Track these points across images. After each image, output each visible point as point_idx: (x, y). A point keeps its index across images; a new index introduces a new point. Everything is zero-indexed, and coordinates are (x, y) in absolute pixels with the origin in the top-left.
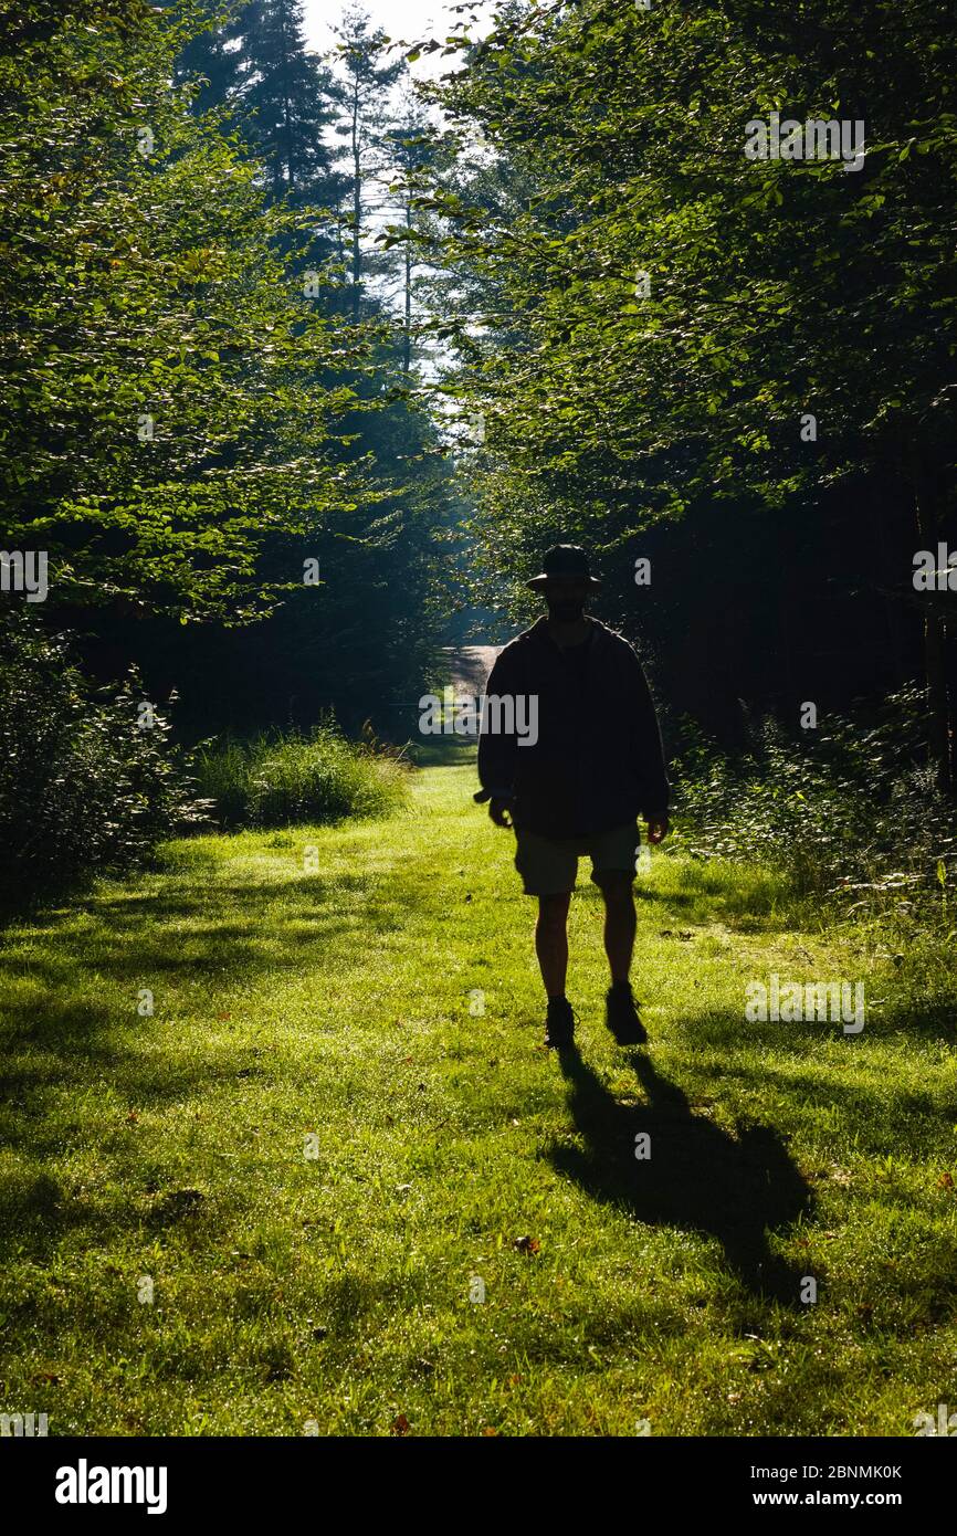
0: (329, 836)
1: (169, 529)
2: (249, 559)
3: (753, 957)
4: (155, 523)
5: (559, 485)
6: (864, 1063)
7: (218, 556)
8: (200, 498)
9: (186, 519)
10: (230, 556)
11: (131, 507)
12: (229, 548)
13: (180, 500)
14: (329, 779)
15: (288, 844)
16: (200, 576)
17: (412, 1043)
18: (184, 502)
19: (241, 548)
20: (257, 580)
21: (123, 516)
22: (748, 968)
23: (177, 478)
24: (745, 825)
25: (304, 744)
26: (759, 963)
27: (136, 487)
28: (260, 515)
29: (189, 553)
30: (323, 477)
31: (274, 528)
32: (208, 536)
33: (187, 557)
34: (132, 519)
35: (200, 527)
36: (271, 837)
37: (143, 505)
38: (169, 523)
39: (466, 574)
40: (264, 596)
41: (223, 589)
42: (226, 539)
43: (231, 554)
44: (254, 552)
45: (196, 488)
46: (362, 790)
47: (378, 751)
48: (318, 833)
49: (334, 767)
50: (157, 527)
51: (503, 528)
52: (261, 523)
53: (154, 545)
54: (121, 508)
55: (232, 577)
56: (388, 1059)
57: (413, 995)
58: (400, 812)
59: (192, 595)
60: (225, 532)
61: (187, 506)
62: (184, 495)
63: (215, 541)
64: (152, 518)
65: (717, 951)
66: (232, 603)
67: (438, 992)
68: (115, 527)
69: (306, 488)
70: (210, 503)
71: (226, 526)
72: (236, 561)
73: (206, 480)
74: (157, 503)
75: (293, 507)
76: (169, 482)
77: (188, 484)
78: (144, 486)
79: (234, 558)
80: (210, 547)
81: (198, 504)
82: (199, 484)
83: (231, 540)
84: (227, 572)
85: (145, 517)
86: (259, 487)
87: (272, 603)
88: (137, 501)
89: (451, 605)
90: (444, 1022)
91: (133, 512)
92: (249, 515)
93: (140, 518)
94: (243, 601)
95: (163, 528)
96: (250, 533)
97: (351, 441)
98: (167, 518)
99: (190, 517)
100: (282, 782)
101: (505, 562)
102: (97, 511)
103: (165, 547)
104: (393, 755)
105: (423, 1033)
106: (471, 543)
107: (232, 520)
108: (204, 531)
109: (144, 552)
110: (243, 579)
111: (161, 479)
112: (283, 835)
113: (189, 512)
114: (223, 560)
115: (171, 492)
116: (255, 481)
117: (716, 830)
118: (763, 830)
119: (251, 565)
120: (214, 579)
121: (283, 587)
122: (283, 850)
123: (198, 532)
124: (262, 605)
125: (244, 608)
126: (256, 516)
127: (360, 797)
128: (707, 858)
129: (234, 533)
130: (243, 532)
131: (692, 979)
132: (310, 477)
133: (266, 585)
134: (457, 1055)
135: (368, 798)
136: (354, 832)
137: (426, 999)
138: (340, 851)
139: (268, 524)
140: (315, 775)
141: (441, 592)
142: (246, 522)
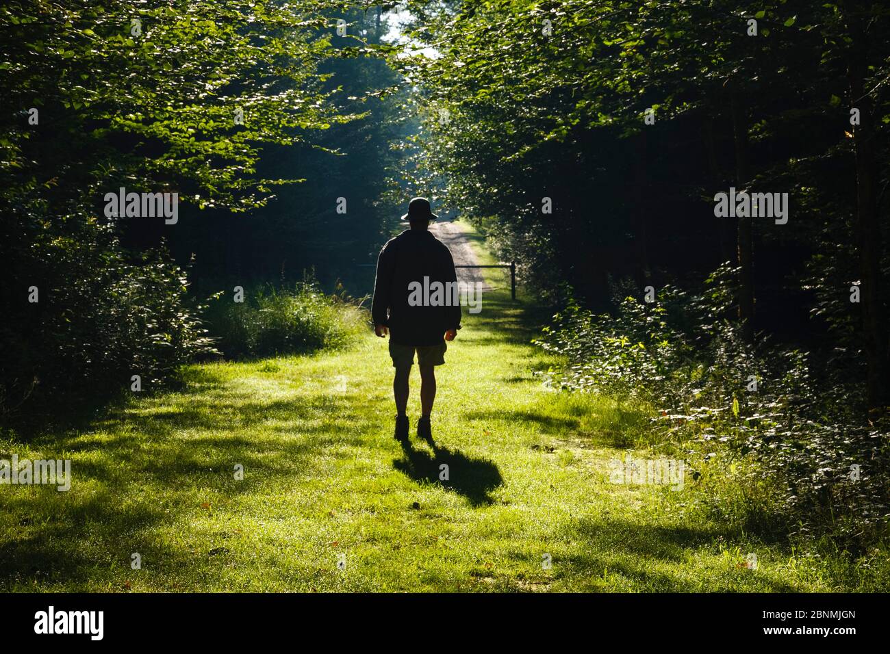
0: (305, 364)
1: (193, 139)
2: (251, 161)
3: (597, 467)
4: (183, 135)
5: (481, 111)
6: (664, 553)
7: (228, 159)
8: (215, 118)
9: (205, 132)
10: (238, 159)
11: (166, 122)
12: (236, 153)
13: (202, 118)
14: (308, 322)
15: (275, 370)
16: (216, 173)
17: (339, 530)
18: (204, 120)
19: (246, 154)
20: (257, 177)
21: (159, 128)
22: (591, 476)
23: (198, 102)
24: (601, 366)
25: (291, 295)
26: (600, 471)
27: (169, 108)
28: (259, 130)
29: (207, 157)
30: (306, 103)
31: (269, 140)
32: (221, 145)
33: (206, 159)
34: (166, 131)
35: (216, 138)
36: (262, 364)
37: (174, 121)
38: (193, 135)
39: (413, 174)
40: (262, 189)
41: (232, 183)
42: (235, 147)
43: (238, 158)
44: (255, 157)
45: (213, 110)
46: (331, 330)
47: (346, 301)
48: (298, 361)
49: (311, 314)
50: (185, 137)
51: (441, 141)
52: (260, 136)
53: (182, 151)
54: (158, 123)
55: (238, 174)
56: (320, 543)
57: (345, 492)
58: (359, 347)
59: (210, 186)
60: (233, 142)
61: (206, 123)
62: (204, 115)
63: (226, 148)
64: (181, 131)
65: (571, 462)
66: (237, 194)
67: (364, 490)
68: (154, 136)
69: (293, 112)
70: (223, 121)
71: (235, 138)
72: (242, 163)
73: (221, 104)
74: (185, 120)
75: (284, 125)
76: (193, 105)
77: (207, 107)
78: (175, 107)
79: (240, 161)
80: (223, 153)
81: (215, 121)
82: (215, 107)
83: (239, 148)
84: (235, 171)
85: (176, 130)
86: (258, 111)
87: (267, 194)
88: (170, 118)
89: (401, 196)
90: (366, 514)
91: (167, 126)
92: (251, 130)
93: (172, 130)
94: (246, 193)
95: (189, 138)
96: (252, 143)
97: (327, 78)
98: (191, 131)
99: (208, 131)
100: (273, 323)
101: (441, 165)
102: (141, 124)
103: (190, 151)
104: (356, 304)
105: (347, 521)
106: (417, 151)
107: (239, 133)
108: (219, 141)
109: (175, 155)
110: (246, 176)
111: (188, 103)
112: (272, 362)
113: (207, 127)
114: (232, 162)
115: (195, 113)
116: (256, 106)
117: (580, 369)
118: (614, 370)
119: (253, 166)
120: (226, 176)
121: (275, 183)
122: (271, 374)
123: (214, 142)
124: (260, 196)
125: (247, 197)
126: (256, 131)
127: (331, 335)
128: (573, 389)
129: (240, 143)
130: (246, 142)
131: (549, 484)
132: (295, 104)
133: (263, 181)
134: (372, 540)
135: (336, 336)
136: (324, 361)
137: (355, 496)
138: (311, 377)
139: (265, 137)
140: (298, 319)
141: (394, 187)
142: (249, 136)
